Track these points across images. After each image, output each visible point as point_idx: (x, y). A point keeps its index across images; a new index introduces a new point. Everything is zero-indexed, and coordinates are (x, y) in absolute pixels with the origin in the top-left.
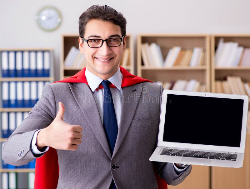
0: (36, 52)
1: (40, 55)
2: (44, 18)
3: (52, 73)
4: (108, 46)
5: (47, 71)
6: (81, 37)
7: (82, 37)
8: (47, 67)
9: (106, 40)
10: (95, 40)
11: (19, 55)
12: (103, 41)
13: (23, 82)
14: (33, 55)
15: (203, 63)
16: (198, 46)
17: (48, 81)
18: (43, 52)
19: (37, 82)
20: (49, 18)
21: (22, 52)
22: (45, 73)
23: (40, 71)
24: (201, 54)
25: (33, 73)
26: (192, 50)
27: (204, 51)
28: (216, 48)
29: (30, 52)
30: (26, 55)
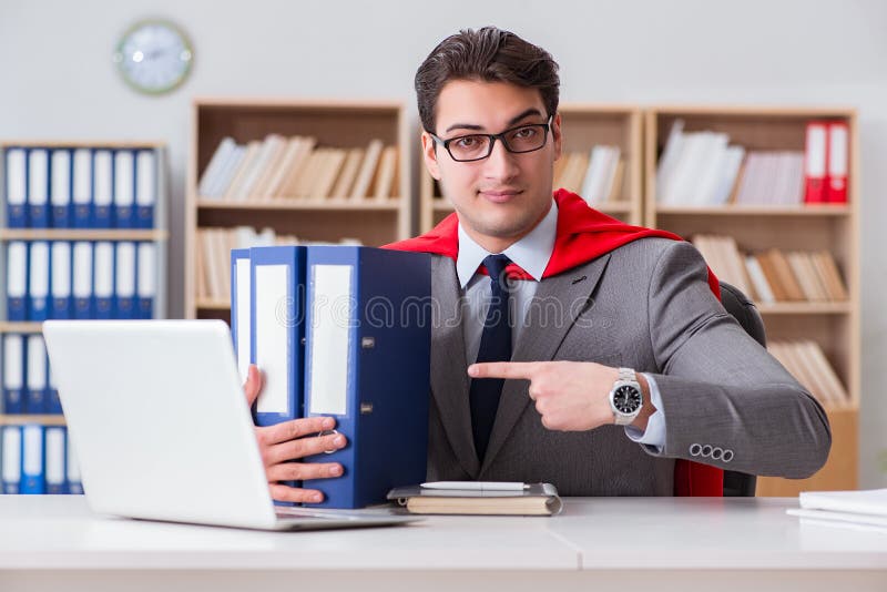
0: (114, 151)
1: (124, 161)
2: (138, 57)
3: (160, 217)
4: (509, 150)
5: (145, 211)
6: (429, 132)
7: (432, 131)
8: (145, 198)
9: (501, 136)
10: (468, 139)
11: (61, 160)
12: (493, 138)
13: (72, 243)
14: (103, 160)
15: (622, 194)
16: (606, 142)
17: (150, 241)
18: (135, 152)
19: (115, 243)
20: (155, 55)
21: (72, 150)
22: (140, 217)
23: (123, 212)
24: (615, 166)
25: (102, 214)
26: (589, 155)
27: (625, 157)
28: (660, 151)
29: (94, 150)
30: (82, 159)
